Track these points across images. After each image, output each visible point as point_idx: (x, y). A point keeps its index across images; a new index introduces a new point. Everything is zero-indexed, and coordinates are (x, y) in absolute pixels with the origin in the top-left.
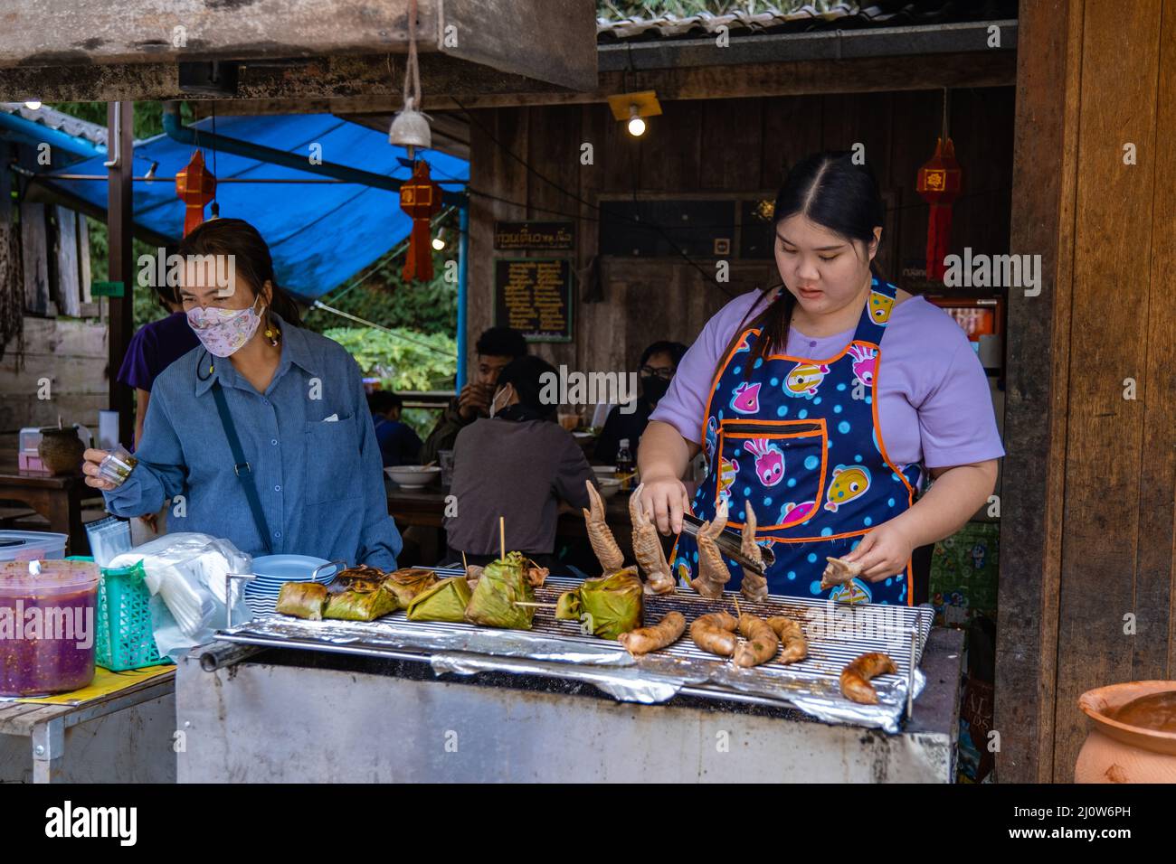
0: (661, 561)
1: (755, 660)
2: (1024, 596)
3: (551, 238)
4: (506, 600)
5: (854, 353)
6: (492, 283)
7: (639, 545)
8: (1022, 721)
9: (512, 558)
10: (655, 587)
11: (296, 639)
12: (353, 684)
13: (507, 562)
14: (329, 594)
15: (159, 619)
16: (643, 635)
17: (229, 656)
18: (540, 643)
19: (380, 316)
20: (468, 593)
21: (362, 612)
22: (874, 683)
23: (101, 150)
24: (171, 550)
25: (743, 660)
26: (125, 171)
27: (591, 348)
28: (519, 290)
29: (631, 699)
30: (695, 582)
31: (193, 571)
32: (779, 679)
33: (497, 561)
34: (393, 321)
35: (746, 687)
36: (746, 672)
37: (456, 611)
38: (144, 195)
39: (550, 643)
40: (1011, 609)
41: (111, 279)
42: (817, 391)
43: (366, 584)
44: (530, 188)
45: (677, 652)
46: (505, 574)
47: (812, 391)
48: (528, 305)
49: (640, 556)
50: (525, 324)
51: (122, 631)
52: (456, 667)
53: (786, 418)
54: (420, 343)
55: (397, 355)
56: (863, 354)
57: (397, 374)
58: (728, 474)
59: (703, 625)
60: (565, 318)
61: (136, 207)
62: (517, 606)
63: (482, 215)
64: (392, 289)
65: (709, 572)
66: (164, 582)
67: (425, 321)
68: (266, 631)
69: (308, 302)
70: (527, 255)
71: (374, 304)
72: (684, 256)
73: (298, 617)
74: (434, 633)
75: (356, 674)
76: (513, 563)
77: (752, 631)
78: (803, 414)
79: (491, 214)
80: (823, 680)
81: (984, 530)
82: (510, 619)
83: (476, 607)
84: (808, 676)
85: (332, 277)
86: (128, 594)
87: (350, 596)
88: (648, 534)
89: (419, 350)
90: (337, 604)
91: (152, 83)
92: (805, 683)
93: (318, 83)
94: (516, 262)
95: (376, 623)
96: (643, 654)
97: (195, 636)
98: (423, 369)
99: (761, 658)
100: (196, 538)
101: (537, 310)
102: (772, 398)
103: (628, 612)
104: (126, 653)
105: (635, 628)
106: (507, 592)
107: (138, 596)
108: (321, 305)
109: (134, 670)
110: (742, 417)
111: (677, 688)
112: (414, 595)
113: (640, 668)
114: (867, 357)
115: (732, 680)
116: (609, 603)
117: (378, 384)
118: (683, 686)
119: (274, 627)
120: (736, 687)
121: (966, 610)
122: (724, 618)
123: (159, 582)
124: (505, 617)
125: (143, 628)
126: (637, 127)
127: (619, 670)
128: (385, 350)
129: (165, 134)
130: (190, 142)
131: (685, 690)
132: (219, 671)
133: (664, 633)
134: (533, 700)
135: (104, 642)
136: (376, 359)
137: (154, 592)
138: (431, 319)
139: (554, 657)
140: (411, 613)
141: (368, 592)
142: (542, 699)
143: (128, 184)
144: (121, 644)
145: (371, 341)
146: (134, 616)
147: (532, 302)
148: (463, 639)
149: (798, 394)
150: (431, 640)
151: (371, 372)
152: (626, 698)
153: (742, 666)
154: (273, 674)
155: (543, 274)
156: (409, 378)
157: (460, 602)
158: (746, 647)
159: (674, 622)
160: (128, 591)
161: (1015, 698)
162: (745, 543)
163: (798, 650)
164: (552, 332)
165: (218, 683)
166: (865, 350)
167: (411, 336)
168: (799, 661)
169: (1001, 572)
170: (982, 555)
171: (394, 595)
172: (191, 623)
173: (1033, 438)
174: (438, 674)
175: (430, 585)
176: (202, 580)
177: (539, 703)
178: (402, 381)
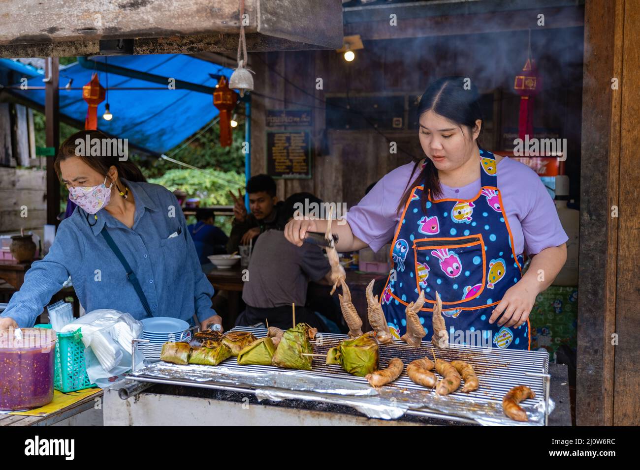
0: (385, 324)
1: (448, 390)
2: (593, 336)
3: (298, 119)
4: (297, 352)
5: (485, 194)
6: (264, 145)
7: (372, 316)
8: (593, 411)
9: (300, 327)
10: (381, 340)
11: (174, 379)
12: (209, 406)
13: (296, 329)
14: (192, 349)
15: (89, 361)
16: (381, 375)
17: (135, 390)
18: (319, 379)
19: (197, 161)
20: (274, 347)
21: (212, 360)
22: (522, 405)
23: (41, 72)
24: (97, 322)
25: (442, 391)
26: (55, 84)
27: (323, 183)
28: (281, 150)
29: (377, 417)
30: (404, 336)
31: (109, 333)
32: (464, 403)
33: (291, 329)
34: (204, 163)
35: (446, 409)
36: (443, 398)
37: (266, 358)
38: (66, 97)
39: (324, 380)
40: (585, 344)
41: (48, 146)
42: (471, 218)
43: (213, 342)
44: (286, 91)
45: (400, 384)
46: (296, 337)
47: (469, 219)
48: (286, 158)
49: (372, 322)
50: (284, 169)
51: (69, 369)
52: (271, 396)
53: (456, 236)
54: (221, 177)
55: (208, 185)
56: (490, 194)
57: (208, 196)
58: (423, 272)
59: (415, 368)
60: (307, 165)
61: (61, 104)
62: (303, 356)
63: (258, 106)
64: (203, 145)
65: (413, 332)
66: (92, 340)
67: (222, 164)
68: (156, 373)
69: (157, 156)
70: (285, 129)
71: (193, 154)
72: (376, 129)
73: (173, 363)
74: (254, 374)
75: (210, 400)
76: (300, 331)
77: (444, 371)
78: (467, 233)
79: (264, 106)
80: (490, 403)
81: (561, 291)
82: (299, 364)
83: (279, 356)
84: (482, 401)
85: (171, 142)
86: (72, 348)
87: (203, 350)
88: (377, 309)
89: (221, 182)
90: (196, 355)
91: (81, 46)
92: (480, 406)
93: (178, 45)
94: (278, 133)
95: (220, 367)
96: (380, 386)
97: (111, 371)
98: (223, 192)
99: (452, 389)
100: (111, 313)
101: (291, 161)
102: (446, 224)
103: (370, 360)
104: (71, 382)
105: (374, 370)
106: (297, 347)
107: (78, 348)
108: (165, 157)
109: (75, 392)
110: (428, 237)
111: (405, 410)
112: (241, 348)
113: (381, 397)
114: (493, 195)
115: (437, 404)
116: (358, 354)
117: (198, 202)
118: (408, 409)
119: (160, 370)
120: (441, 410)
121: (550, 338)
122: (426, 362)
123: (90, 341)
124: (296, 363)
125: (81, 367)
126: (349, 56)
127: (368, 398)
128: (202, 182)
129: (77, 63)
130: (91, 68)
131: (409, 412)
132: (129, 399)
133: (392, 373)
134: (317, 416)
135: (58, 376)
136: (196, 187)
137: (87, 345)
138: (225, 162)
139: (330, 391)
140: (240, 360)
141: (214, 348)
142: (322, 416)
143: (56, 92)
144: (68, 377)
145: (193, 177)
146: (75, 360)
147: (288, 156)
148: (273, 378)
149: (461, 221)
150: (253, 378)
151: (194, 195)
152: (374, 416)
153: (441, 395)
154: (161, 399)
155: (294, 140)
156: (215, 198)
157: (269, 353)
158: (443, 383)
159: (397, 365)
160: (72, 345)
161: (589, 397)
162: (436, 316)
163: (474, 384)
164: (300, 173)
165: (129, 405)
166: (490, 191)
167: (216, 173)
168: (474, 391)
169: (578, 321)
170: (560, 306)
171: (229, 348)
172: (109, 364)
173: (597, 242)
174: (259, 400)
175: (250, 342)
176: (115, 338)
177: (320, 418)
178: (211, 200)
